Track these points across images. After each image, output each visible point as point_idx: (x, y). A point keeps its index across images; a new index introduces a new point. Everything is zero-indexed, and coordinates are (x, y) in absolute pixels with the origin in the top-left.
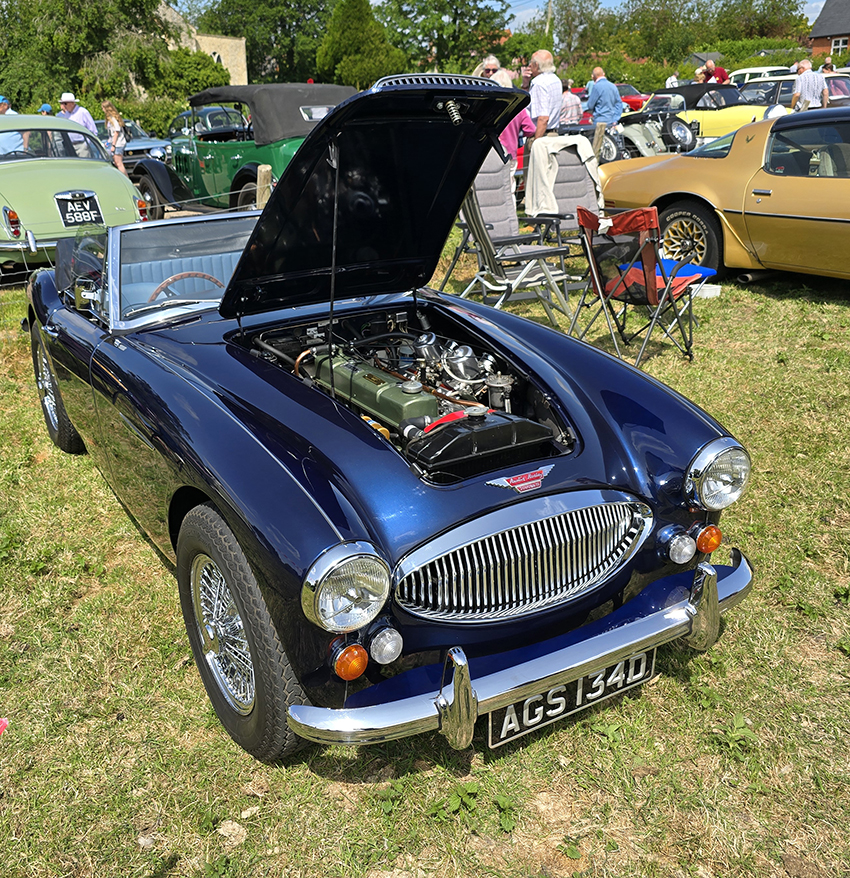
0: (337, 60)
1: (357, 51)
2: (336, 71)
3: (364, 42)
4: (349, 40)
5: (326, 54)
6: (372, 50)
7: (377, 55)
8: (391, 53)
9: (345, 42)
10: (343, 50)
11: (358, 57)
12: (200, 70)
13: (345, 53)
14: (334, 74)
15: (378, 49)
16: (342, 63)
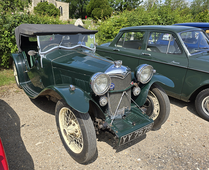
0: (92, 10)
1: (99, 7)
2: (92, 13)
3: (101, 4)
4: (97, 3)
5: (89, 7)
6: (103, 7)
7: (105, 8)
8: (109, 8)
9: (95, 3)
10: (94, 6)
11: (99, 8)
12: (51, 9)
13: (95, 7)
14: (91, 14)
15: (105, 7)
16: (94, 10)
